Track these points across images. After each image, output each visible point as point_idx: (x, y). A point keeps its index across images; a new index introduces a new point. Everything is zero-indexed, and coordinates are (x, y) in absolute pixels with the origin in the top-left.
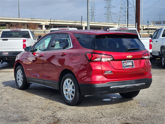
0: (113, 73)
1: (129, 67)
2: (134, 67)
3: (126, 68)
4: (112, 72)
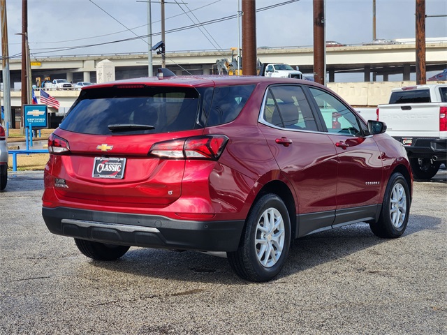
0: (67, 186)
1: (108, 176)
2: (122, 177)
3: (101, 176)
4: (66, 182)
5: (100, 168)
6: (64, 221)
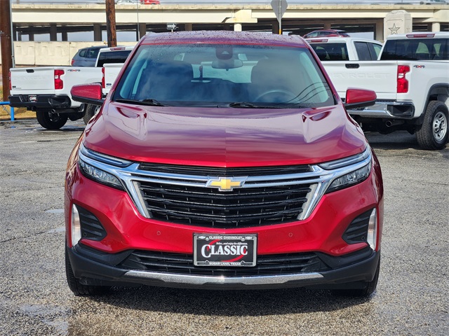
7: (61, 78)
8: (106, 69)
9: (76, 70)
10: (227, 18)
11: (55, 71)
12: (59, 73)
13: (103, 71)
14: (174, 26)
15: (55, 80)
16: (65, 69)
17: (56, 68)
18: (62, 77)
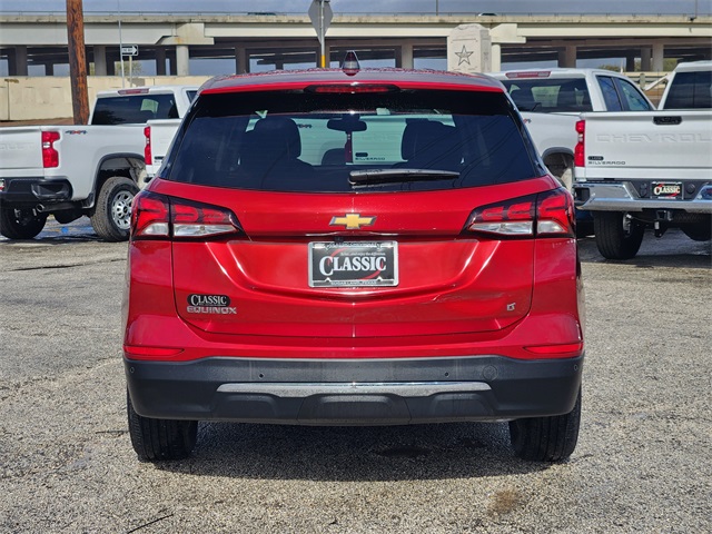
0: (233, 310)
2: (396, 282)
3: (336, 283)
4: (228, 302)
5: (328, 267)
6: (224, 388)
7: (55, 147)
8: (152, 129)
9: (79, 132)
10: (164, 37)
11: (44, 134)
12: (51, 137)
13: (147, 132)
14: (134, 50)
15: (44, 150)
16: (61, 129)
17: (45, 128)
18: (56, 145)
